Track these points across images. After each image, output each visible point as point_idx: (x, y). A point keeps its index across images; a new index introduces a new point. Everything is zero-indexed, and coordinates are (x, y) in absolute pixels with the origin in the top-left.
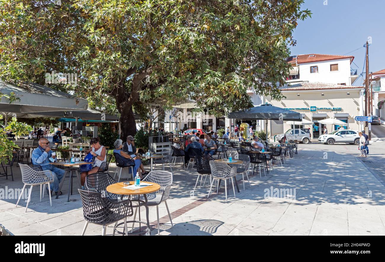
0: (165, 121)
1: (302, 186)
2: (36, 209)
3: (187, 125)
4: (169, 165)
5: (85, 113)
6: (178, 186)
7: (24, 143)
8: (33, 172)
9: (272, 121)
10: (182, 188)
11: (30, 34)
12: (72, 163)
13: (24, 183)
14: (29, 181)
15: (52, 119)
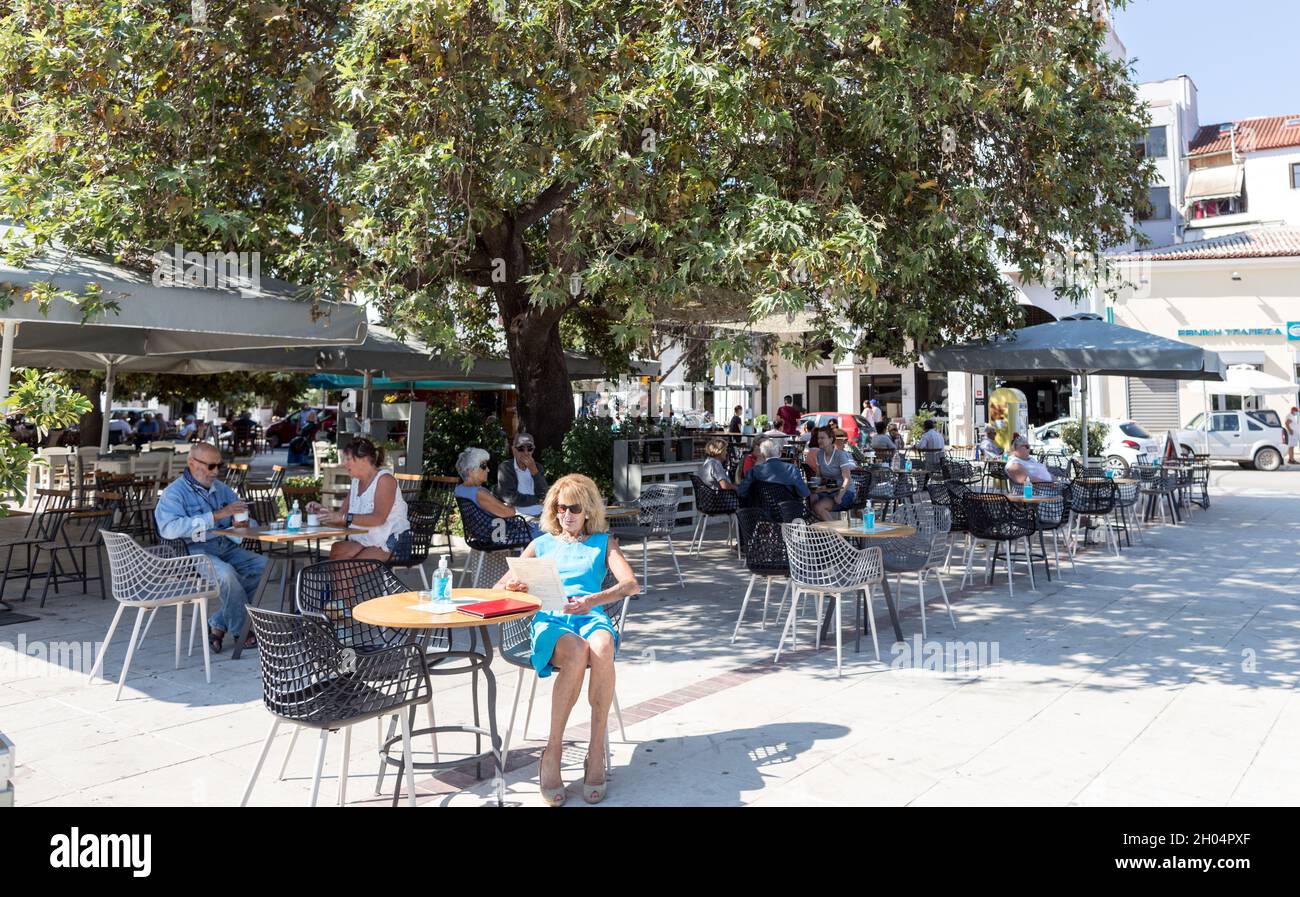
0: (716, 384)
1: (1154, 625)
2: (151, 691)
3: (804, 397)
4: (683, 549)
5: (396, 354)
6: (685, 620)
7: (166, 464)
8: (145, 560)
9: (1135, 380)
10: (697, 627)
11: (163, 84)
12: (292, 530)
13: (118, 599)
14: (132, 592)
15: (278, 376)
